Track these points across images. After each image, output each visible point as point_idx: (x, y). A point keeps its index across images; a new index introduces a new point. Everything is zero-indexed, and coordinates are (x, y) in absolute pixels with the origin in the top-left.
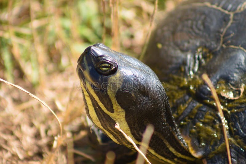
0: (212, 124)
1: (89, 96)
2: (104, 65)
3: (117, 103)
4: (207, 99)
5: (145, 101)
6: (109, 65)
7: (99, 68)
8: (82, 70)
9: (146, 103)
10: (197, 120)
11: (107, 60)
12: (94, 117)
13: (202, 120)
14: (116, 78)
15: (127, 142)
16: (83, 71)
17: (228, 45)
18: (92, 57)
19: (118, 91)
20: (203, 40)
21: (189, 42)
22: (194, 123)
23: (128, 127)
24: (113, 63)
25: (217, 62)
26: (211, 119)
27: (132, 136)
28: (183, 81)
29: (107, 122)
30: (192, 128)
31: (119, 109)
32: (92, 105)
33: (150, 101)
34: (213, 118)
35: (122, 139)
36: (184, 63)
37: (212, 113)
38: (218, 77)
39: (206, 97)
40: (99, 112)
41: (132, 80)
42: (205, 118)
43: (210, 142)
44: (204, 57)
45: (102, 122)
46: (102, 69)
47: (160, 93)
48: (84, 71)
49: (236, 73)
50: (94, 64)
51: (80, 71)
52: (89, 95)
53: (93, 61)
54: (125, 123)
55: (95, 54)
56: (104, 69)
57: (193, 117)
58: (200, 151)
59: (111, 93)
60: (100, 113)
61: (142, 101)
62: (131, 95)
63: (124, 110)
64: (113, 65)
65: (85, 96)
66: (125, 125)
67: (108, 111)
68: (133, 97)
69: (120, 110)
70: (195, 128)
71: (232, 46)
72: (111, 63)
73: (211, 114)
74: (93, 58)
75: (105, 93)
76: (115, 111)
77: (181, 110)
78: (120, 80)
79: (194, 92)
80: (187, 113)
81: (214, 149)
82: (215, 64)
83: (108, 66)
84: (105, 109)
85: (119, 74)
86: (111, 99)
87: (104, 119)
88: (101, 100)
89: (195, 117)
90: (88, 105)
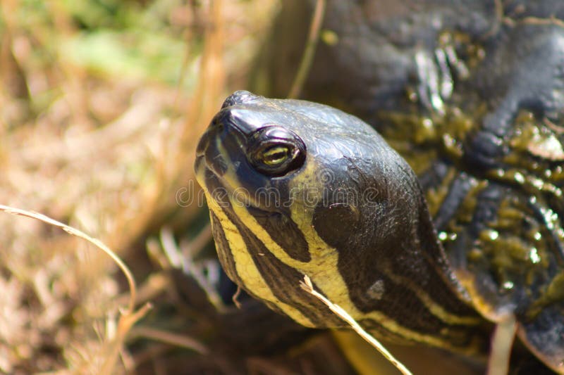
0: (521, 229)
1: (238, 231)
2: (272, 152)
3: (317, 238)
4: (496, 167)
5: (380, 214)
6: (286, 150)
7: (261, 161)
8: (215, 172)
9: (383, 219)
10: (480, 226)
11: (278, 138)
12: (251, 278)
13: (495, 223)
14: (307, 177)
15: (337, 321)
16: (218, 176)
17: (519, 17)
18: (237, 138)
19: (317, 209)
20: (449, 12)
21: (410, 21)
22: (475, 234)
23: (346, 287)
24: (293, 141)
25: (499, 65)
26: (516, 219)
27: (352, 304)
28: (421, 126)
29: (290, 285)
30: (470, 247)
31: (323, 250)
32: (245, 250)
33: (392, 212)
34: (522, 215)
35: (324, 315)
36: (413, 79)
37: (516, 200)
38: (514, 105)
39: (492, 161)
40: (266, 266)
41: (346, 172)
42: (500, 217)
43: (525, 276)
44: (462, 55)
45: (276, 287)
46: (270, 162)
47: (408, 182)
48: (221, 175)
49: (558, 88)
50: (245, 152)
51: (212, 177)
52: (239, 228)
53: (242, 146)
54: (336, 279)
55: (244, 129)
56: (274, 161)
57: (469, 218)
58: (504, 304)
59: (300, 217)
60: (270, 265)
61: (373, 215)
62: (348, 209)
63: (334, 250)
64: (294, 147)
65: (226, 231)
66: (336, 283)
67: (293, 260)
68: (353, 213)
69: (326, 250)
70: (479, 247)
71: (532, 21)
72: (290, 142)
73: (512, 205)
74: (241, 138)
75: (286, 220)
76: (312, 257)
77: (432, 203)
78: (317, 180)
79: (459, 151)
80: (450, 211)
81: (537, 295)
82: (498, 71)
83: (284, 152)
84: (286, 255)
85: (313, 166)
86: (303, 232)
87: (281, 280)
88: (274, 238)
89: (476, 219)
90: (234, 252)
